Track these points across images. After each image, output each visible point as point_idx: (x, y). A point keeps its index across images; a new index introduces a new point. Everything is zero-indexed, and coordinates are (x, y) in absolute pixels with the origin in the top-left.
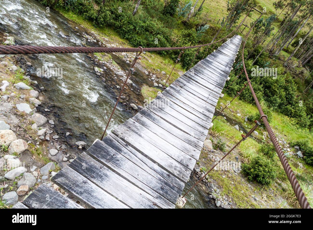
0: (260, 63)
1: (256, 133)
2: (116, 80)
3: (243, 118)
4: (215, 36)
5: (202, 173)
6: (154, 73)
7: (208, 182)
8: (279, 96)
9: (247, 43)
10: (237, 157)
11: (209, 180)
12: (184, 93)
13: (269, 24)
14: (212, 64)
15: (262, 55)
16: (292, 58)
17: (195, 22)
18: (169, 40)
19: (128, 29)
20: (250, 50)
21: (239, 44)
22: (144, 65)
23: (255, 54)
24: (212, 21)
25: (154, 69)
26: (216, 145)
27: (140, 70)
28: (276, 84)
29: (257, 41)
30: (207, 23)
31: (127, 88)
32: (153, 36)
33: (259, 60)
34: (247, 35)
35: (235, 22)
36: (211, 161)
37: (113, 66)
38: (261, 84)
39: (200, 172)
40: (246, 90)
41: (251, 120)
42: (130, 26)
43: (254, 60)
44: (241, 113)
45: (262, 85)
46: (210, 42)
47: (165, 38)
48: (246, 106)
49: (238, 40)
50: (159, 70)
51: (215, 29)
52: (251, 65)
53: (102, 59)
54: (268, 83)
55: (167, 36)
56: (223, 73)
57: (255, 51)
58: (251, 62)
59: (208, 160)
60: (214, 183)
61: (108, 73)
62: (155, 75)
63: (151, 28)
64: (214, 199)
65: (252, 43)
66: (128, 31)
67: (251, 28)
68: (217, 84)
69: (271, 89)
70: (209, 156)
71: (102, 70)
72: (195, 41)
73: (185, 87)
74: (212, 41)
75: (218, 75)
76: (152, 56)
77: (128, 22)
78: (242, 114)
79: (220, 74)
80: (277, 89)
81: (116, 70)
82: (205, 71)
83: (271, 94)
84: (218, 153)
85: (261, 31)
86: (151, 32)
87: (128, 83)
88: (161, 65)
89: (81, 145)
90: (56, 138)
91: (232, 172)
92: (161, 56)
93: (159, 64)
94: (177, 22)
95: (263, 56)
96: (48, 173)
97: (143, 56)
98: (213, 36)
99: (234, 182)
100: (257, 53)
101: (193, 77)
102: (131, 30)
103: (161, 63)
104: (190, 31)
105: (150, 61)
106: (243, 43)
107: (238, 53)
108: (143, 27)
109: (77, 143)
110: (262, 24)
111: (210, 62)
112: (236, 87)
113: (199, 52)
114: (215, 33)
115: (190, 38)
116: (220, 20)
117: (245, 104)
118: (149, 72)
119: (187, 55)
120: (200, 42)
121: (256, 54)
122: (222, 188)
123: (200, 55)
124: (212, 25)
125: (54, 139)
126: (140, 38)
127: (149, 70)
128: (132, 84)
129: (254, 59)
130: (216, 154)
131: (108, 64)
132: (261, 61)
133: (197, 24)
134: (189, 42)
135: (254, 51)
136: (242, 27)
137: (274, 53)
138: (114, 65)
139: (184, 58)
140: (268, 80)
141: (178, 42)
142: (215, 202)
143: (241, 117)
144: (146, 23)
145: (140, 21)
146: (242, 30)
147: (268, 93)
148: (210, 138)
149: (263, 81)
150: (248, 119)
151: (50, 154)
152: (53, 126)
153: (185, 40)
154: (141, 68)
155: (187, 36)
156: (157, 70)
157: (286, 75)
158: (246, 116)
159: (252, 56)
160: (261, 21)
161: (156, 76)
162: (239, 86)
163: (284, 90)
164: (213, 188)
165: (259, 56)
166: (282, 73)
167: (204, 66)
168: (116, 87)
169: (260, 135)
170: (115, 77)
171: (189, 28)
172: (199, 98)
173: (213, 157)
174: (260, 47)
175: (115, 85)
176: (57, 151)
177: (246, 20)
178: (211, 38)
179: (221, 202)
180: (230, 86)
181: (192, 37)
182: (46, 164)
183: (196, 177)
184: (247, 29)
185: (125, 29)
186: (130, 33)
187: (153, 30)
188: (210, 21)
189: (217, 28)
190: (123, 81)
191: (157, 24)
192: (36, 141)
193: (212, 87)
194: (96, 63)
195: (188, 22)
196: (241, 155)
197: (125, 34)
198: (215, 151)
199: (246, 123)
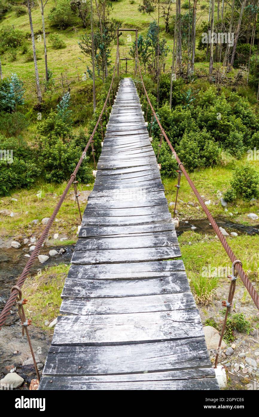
0: (180, 99)
1: (253, 217)
3: (217, 205)
4: (94, 100)
6: (30, 234)
13: (155, 39)
15: (174, 86)
16: (214, 66)
20: (154, 89)
22: (5, 232)
23: (165, 91)
24: (76, 81)
25: (27, 227)
29: (154, 71)
33: (175, 96)
34: (136, 71)
35: (108, 64)
38: (201, 128)
40: (190, 153)
41: (231, 200)
43: (169, 100)
44: (209, 198)
45: (205, 130)
48: (207, 177)
50: (36, 221)
51: (87, 91)
52: (170, 110)
54: (209, 120)
57: (162, 87)
58: (167, 107)
62: (34, 238)
65: (150, 79)
67: (134, 58)
69: (220, 126)
74: (95, 109)
76: (13, 199)
78: (211, 199)
80: (228, 121)
83: (224, 133)
85: (151, 54)
88: (35, 207)
92: (29, 188)
93: (32, 207)
94: (28, 113)
95: (178, 87)
98: (91, 101)
100: (166, 87)
103: (34, 201)
104: (49, 120)
105: (12, 215)
106: (138, 85)
110: (145, 44)
114: (92, 96)
115: (56, 130)
117: (202, 175)
120: (78, 122)
121: (166, 89)
124: (79, 88)
127: (17, 235)
129: (168, 98)
132: (179, 95)
133: (57, 98)
134: (58, 138)
135: (160, 88)
136: (121, 64)
137: (187, 73)
140: (207, 116)
143: (214, 204)
146: (125, 69)
147: (220, 134)
149: (201, 121)
150: (226, 201)
155: (50, 130)
156: (33, 224)
159: (162, 97)
160: (141, 42)
161: (36, 237)
163: (235, 116)
165: (171, 90)
174: (164, 77)
177: (121, 52)
178: (90, 106)
181: (57, 127)
184: (131, 63)
188: (73, 83)
189: (90, 87)
195: (42, 103)
199: (227, 208)
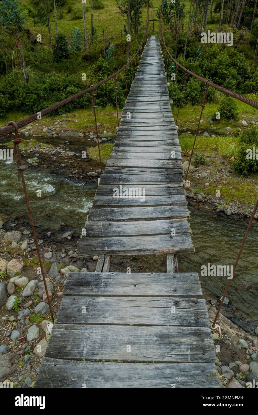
0: (192, 53)
1: (228, 129)
2: (57, 160)
3: (207, 122)
4: (127, 53)
5: (197, 195)
6: (90, 131)
7: (208, 200)
8: (230, 77)
9: (166, 38)
10: (222, 161)
11: (207, 198)
12: (137, 116)
14: (145, 79)
15: (188, 42)
16: (222, 27)
17: (97, 49)
18: (82, 87)
19: (32, 100)
20: (173, 45)
21: (159, 46)
22: (74, 129)
23: (181, 47)
24: (114, 37)
25: (87, 127)
26: (196, 162)
27: (73, 136)
28: (221, 66)
29: (175, 30)
30: (110, 42)
31: (73, 161)
32: (63, 92)
33: (189, 51)
34: (161, 31)
35: (140, 24)
36: (199, 180)
37: (44, 148)
38: (205, 75)
39: (195, 195)
40: (194, 91)
41: (216, 119)
42: (31, 96)
43: (183, 54)
45: (207, 76)
46: (126, 62)
47: (77, 87)
49: (154, 41)
51: (123, 45)
52: (184, 61)
53: (28, 148)
54: (212, 70)
55: (78, 84)
56: (160, 82)
57: (179, 43)
58: (182, 58)
59: (196, 181)
60: (214, 198)
61: (44, 158)
62: (92, 132)
63: (55, 84)
64: (222, 211)
65: (171, 37)
66: (33, 102)
67: (160, 19)
68: (161, 94)
69: (219, 74)
70: (195, 177)
71: (36, 158)
72: (110, 71)
73: (135, 111)
74: (128, 60)
75: (157, 86)
76: (75, 114)
77: (28, 93)
78: (203, 119)
79: (158, 84)
80: (225, 71)
81: (49, 150)
82: (143, 89)
83: (222, 80)
84: (202, 169)
85: (173, 16)
86: (59, 89)
87: (71, 156)
88: (91, 118)
89: (69, 235)
90: (41, 243)
91: (225, 178)
93: (88, 118)
94: (78, 61)
95: (191, 44)
96: (58, 273)
97: (66, 121)
98: (125, 54)
99: (232, 186)
100: (182, 44)
101: (136, 99)
102: (36, 100)
103: (90, 116)
104: (98, 63)
105: (77, 121)
106: (161, 41)
107: (162, 55)
108: (45, 89)
109: (63, 236)
111: (141, 78)
112: (182, 95)
113: (121, 81)
114: (126, 49)
115: (103, 70)
116: (121, 31)
118: (84, 133)
119: (111, 91)
120: (115, 69)
121: (182, 45)
122: (224, 197)
123: (124, 83)
124: (116, 43)
125: (40, 245)
126: (51, 102)
127: (82, 130)
128: (75, 155)
129: (183, 52)
130: (200, 171)
131: (37, 149)
132: (192, 50)
133: (100, 50)
134: (104, 76)
136: (150, 24)
137: (200, 33)
138: (44, 146)
139: (110, 97)
140: (211, 67)
141: (93, 83)
142: (225, 213)
143: (205, 122)
144: (47, 82)
145: (39, 85)
146: (152, 28)
147: (218, 80)
148: (185, 159)
149: (206, 70)
150: (212, 120)
151: (47, 258)
152: (30, 235)
153: (99, 76)
154: (73, 134)
155: (99, 71)
156: (91, 126)
157: (225, 49)
158: (209, 118)
159: (179, 51)
162: (184, 92)
163: (232, 67)
164: (215, 203)
165: (186, 46)
166: (220, 51)
167: (139, 85)
168: (62, 166)
169: (234, 129)
170: (54, 157)
171: (95, 60)
172: (153, 112)
173: (199, 176)
174: (182, 35)
175: (59, 166)
176: (51, 253)
177: (150, 13)
178: (124, 57)
179: (230, 209)
180: (175, 97)
181: (103, 68)
182: (50, 268)
183: (194, 202)
184: (157, 24)
185: (29, 103)
186: (36, 104)
187: (59, 85)
188: (112, 38)
189: (124, 42)
190: (64, 157)
191: (59, 77)
192: (26, 256)
193: (158, 98)
194: (25, 155)
195: (88, 54)
196: (224, 157)
197: (32, 108)
198: (197, 168)
199: (213, 125)
